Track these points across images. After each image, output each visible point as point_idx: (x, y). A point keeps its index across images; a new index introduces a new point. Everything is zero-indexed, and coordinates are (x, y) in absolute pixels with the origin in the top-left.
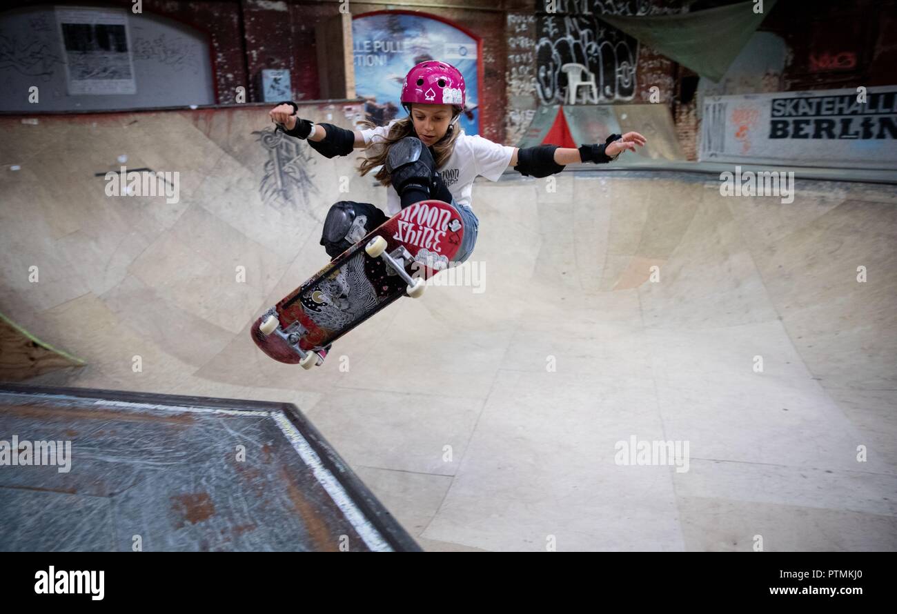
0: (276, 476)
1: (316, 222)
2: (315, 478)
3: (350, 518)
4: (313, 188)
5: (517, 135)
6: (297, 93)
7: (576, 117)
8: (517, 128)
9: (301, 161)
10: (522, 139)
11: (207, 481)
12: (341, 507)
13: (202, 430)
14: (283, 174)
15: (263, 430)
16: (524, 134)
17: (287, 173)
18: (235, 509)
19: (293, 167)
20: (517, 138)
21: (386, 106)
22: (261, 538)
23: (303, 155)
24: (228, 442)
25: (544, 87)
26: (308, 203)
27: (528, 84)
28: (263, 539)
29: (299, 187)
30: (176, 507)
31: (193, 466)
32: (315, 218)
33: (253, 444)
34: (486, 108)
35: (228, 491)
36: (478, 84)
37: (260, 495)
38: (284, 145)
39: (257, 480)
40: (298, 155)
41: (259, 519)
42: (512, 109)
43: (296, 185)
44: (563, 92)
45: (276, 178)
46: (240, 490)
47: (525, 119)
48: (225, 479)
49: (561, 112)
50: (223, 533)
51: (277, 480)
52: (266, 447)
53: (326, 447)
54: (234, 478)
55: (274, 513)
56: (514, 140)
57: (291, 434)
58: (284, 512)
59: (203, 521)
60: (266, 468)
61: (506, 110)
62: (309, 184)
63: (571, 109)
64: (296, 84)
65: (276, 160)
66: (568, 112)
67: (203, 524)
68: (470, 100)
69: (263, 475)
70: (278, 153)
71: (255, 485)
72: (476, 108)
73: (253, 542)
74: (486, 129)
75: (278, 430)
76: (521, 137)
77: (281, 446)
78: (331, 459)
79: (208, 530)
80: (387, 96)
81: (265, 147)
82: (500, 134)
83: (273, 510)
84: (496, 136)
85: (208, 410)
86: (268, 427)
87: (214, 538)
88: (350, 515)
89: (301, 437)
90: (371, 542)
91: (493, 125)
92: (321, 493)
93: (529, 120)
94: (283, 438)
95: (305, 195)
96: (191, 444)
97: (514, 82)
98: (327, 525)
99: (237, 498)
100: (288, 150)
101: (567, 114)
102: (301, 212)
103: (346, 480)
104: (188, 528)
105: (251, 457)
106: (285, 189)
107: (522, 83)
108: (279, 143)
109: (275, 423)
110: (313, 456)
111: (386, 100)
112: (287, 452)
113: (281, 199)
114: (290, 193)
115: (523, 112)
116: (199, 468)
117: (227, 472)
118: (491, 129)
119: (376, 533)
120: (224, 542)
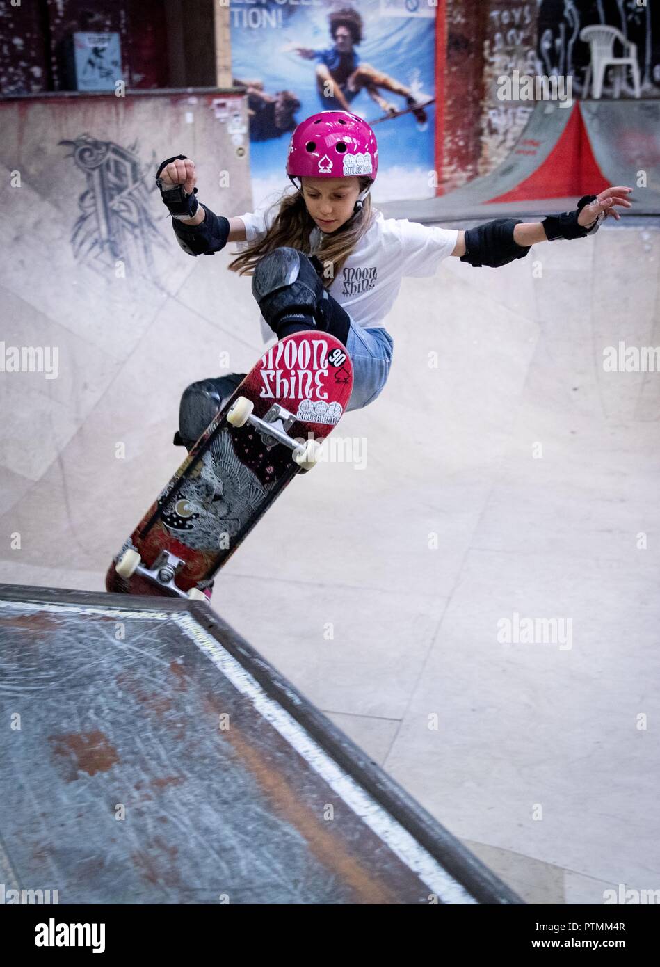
0: (198, 709)
1: (165, 295)
2: (258, 713)
3: (318, 770)
4: (160, 239)
5: (501, 150)
6: (130, 72)
7: (601, 121)
8: (501, 138)
9: (140, 192)
10: (507, 158)
11: (96, 714)
12: (304, 755)
13: (70, 638)
14: (109, 213)
15: (164, 641)
16: (512, 149)
17: (116, 213)
18: (148, 754)
19: (128, 202)
20: (499, 155)
21: (280, 98)
22: (196, 796)
23: (143, 182)
24: (115, 658)
25: (549, 67)
26: (150, 263)
27: (521, 62)
28: (199, 798)
29: (136, 237)
30: (59, 751)
31: (71, 693)
32: (162, 289)
33: (153, 662)
34: (449, 102)
35: (131, 728)
36: (435, 61)
37: (181, 736)
38: (112, 164)
39: (171, 714)
40: (135, 181)
41: (187, 770)
42: (492, 105)
43: (132, 233)
44: (581, 77)
45: (98, 220)
46: (150, 728)
47: (514, 123)
48: (123, 712)
49: (577, 111)
50: (138, 787)
51: (201, 714)
52: (174, 666)
53: (267, 667)
54: (137, 711)
55: (207, 761)
56: (494, 159)
57: (209, 648)
58: (220, 760)
59: (106, 771)
60: (182, 697)
61: (482, 108)
62: (153, 232)
63: (594, 106)
64: (130, 60)
65: (98, 189)
66: (589, 111)
67: (106, 775)
68: (421, 89)
69: (178, 707)
70: (102, 176)
71: (170, 721)
72: (430, 103)
73: (185, 800)
74: (449, 138)
75: (188, 641)
76: (506, 153)
77: (198, 665)
78: (279, 685)
79: (116, 784)
80: (283, 80)
81: (79, 167)
82: (471, 149)
83: (204, 757)
84: (464, 151)
85: (74, 609)
86: (172, 637)
87: (126, 795)
88: (319, 765)
89: (224, 651)
90: (354, 803)
91: (459, 133)
92: (270, 734)
93: (520, 126)
94: (197, 653)
95: (146, 249)
96: (59, 660)
97: (497, 59)
98: (288, 780)
99: (148, 739)
100: (119, 174)
101: (586, 116)
102: (141, 278)
103: (303, 715)
104: (85, 780)
105: (155, 680)
106: (112, 239)
107: (511, 61)
108: (104, 161)
109: (180, 630)
110: (248, 680)
111: (281, 87)
112: (208, 674)
113: (106, 256)
114: (121, 247)
115: (510, 111)
116: (81, 695)
117: (124, 701)
118: (456, 140)
119: (361, 792)
120: (143, 801)
